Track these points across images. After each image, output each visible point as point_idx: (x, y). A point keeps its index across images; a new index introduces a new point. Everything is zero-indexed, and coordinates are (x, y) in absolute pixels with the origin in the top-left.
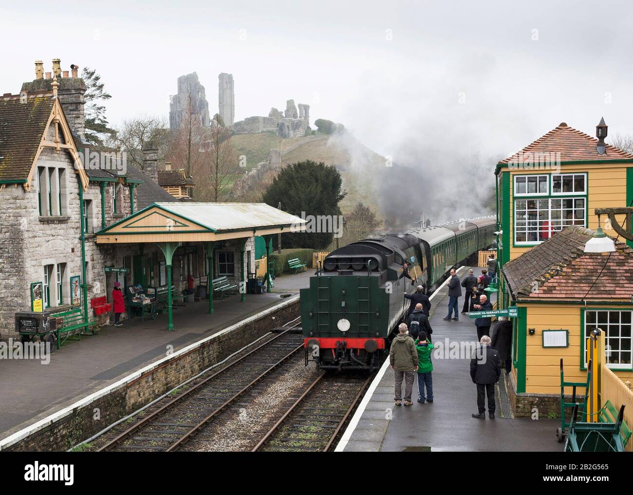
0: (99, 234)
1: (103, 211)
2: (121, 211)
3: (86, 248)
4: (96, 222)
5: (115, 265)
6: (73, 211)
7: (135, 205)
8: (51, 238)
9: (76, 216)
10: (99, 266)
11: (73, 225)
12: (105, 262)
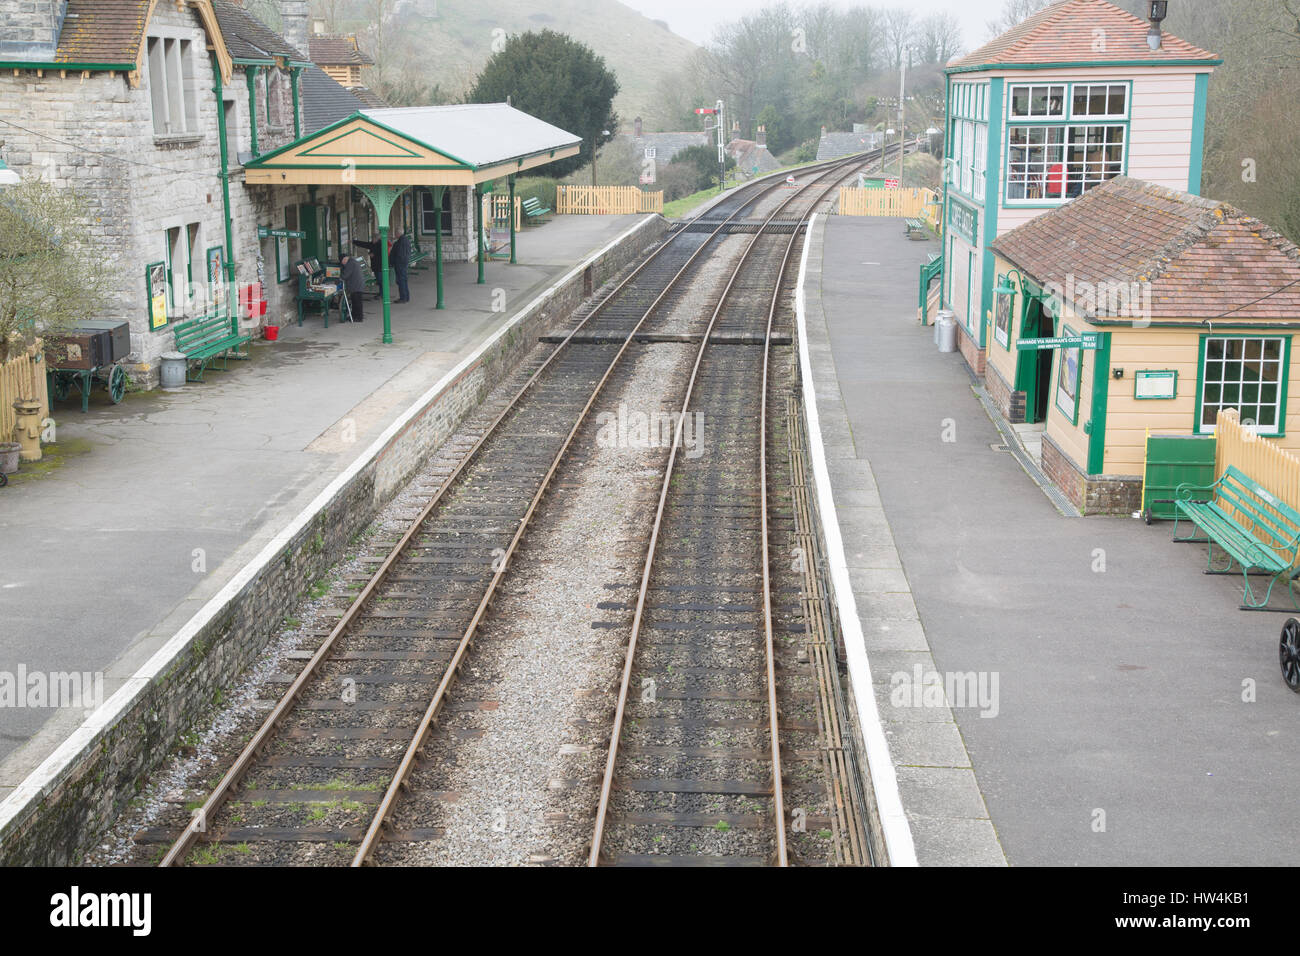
0: (247, 166)
1: (252, 122)
2: (278, 121)
3: (231, 193)
4: (241, 144)
5: (273, 222)
6: (206, 125)
7: (300, 109)
8: (175, 176)
9: (212, 132)
10: (250, 226)
11: (206, 150)
12: (259, 218)
